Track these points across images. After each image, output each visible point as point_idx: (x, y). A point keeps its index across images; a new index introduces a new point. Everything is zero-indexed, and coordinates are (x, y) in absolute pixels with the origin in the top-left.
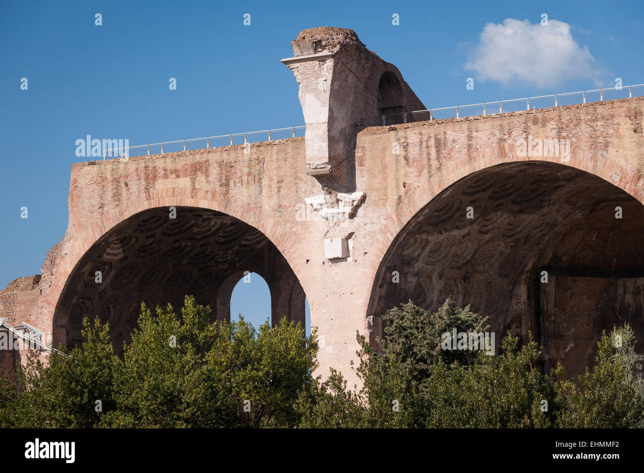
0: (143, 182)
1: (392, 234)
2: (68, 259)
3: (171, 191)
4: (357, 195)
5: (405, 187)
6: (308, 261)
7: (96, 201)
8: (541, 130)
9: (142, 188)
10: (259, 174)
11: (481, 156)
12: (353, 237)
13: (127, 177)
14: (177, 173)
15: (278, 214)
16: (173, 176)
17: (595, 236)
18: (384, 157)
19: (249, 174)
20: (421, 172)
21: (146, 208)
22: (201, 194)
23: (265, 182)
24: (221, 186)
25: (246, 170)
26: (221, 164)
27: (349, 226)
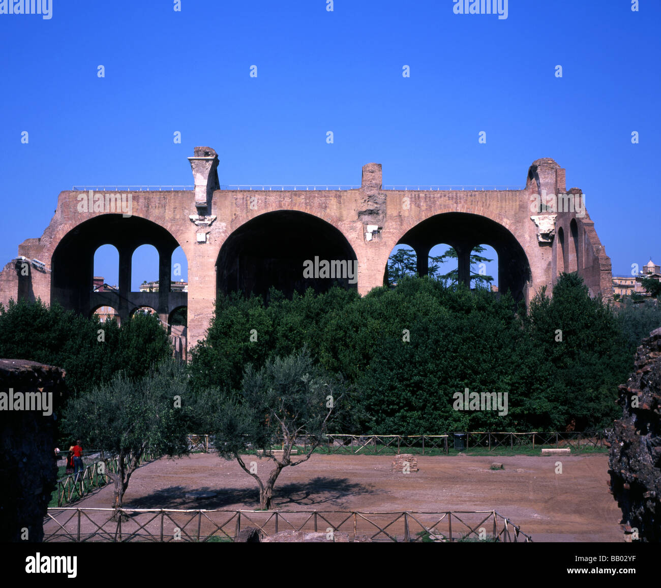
2: (61, 232)
5: (235, 215)
6: (187, 242)
10: (165, 204)
11: (271, 206)
15: (173, 221)
18: (226, 203)
19: (159, 204)
20: (243, 210)
21: (104, 213)
22: (134, 210)
26: (145, 198)
27: (208, 229)
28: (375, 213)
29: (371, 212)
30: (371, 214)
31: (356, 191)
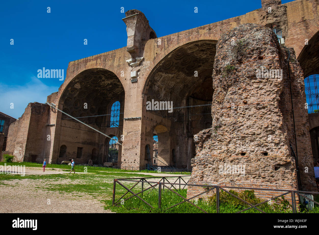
0: (84, 63)
1: (152, 68)
3: (91, 65)
4: (142, 58)
5: (156, 54)
6: (126, 79)
7: (73, 70)
8: (203, 31)
9: (84, 65)
10: (114, 57)
11: (182, 41)
12: (140, 71)
13: (81, 63)
15: (118, 67)
16: (92, 61)
17: (203, 90)
18: (151, 47)
20: (162, 49)
21: (84, 70)
22: (98, 64)
23: (116, 59)
24: (104, 61)
25: (111, 56)
26: (104, 56)
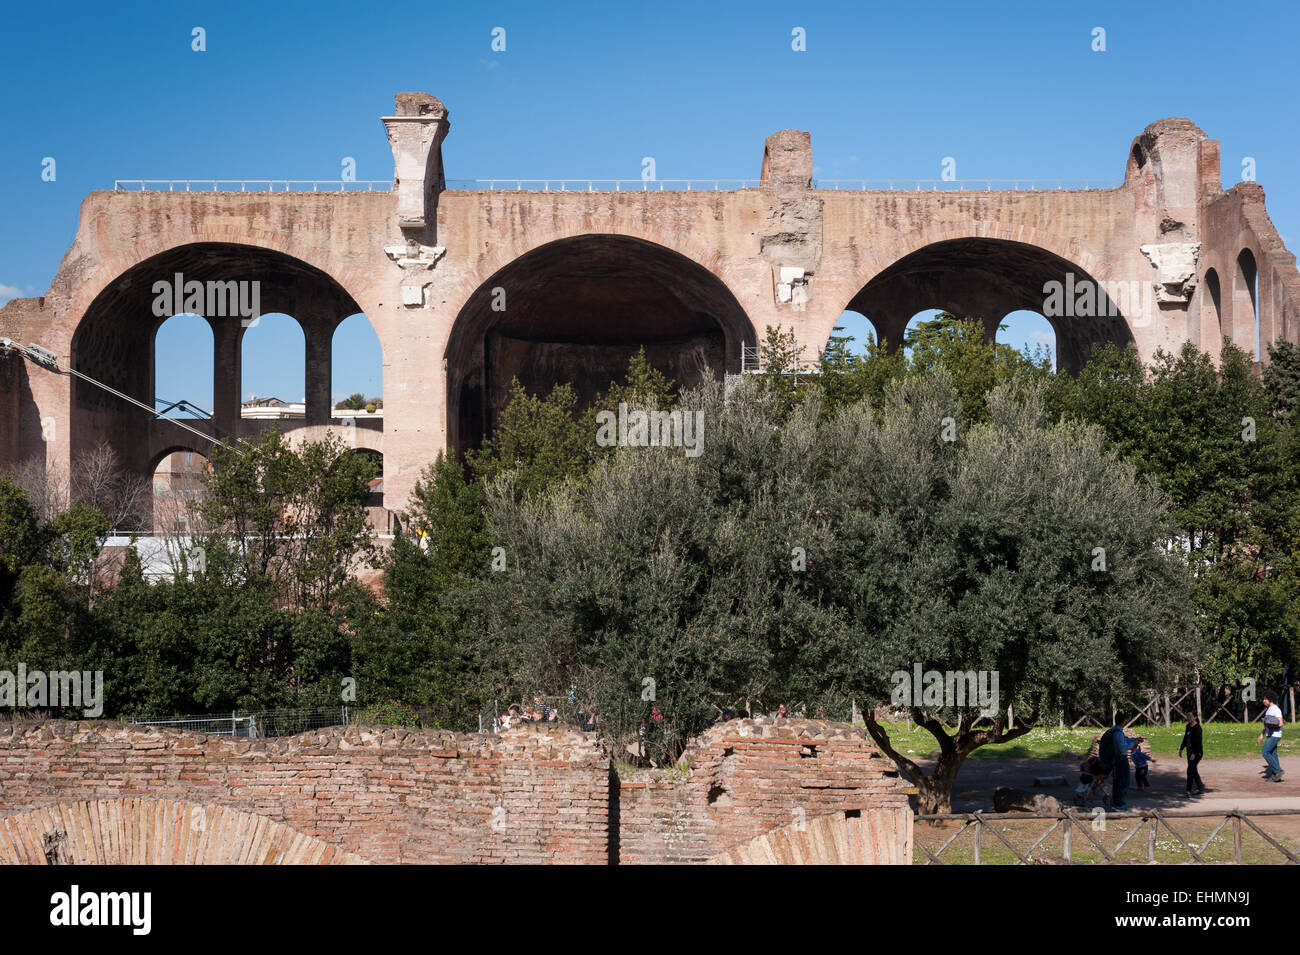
0: (189, 217)
2: (92, 284)
3: (223, 229)
4: (439, 249)
5: (487, 246)
6: (381, 305)
7: (129, 229)
8: (627, 209)
9: (188, 222)
10: (328, 221)
11: (567, 225)
12: (431, 286)
13: (169, 210)
14: (231, 212)
15: (348, 260)
16: (227, 213)
18: (466, 218)
19: (316, 220)
20: (505, 234)
21: (193, 241)
22: (260, 233)
23: (334, 229)
24: (283, 228)
26: (283, 208)
27: (428, 277)
28: (797, 240)
29: (789, 239)
30: (788, 241)
31: (755, 193)
